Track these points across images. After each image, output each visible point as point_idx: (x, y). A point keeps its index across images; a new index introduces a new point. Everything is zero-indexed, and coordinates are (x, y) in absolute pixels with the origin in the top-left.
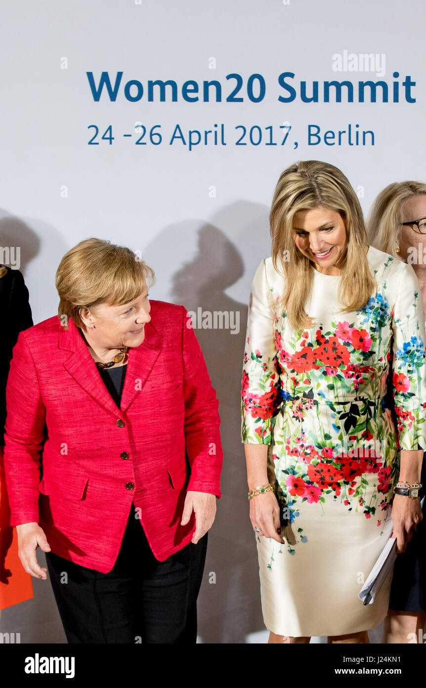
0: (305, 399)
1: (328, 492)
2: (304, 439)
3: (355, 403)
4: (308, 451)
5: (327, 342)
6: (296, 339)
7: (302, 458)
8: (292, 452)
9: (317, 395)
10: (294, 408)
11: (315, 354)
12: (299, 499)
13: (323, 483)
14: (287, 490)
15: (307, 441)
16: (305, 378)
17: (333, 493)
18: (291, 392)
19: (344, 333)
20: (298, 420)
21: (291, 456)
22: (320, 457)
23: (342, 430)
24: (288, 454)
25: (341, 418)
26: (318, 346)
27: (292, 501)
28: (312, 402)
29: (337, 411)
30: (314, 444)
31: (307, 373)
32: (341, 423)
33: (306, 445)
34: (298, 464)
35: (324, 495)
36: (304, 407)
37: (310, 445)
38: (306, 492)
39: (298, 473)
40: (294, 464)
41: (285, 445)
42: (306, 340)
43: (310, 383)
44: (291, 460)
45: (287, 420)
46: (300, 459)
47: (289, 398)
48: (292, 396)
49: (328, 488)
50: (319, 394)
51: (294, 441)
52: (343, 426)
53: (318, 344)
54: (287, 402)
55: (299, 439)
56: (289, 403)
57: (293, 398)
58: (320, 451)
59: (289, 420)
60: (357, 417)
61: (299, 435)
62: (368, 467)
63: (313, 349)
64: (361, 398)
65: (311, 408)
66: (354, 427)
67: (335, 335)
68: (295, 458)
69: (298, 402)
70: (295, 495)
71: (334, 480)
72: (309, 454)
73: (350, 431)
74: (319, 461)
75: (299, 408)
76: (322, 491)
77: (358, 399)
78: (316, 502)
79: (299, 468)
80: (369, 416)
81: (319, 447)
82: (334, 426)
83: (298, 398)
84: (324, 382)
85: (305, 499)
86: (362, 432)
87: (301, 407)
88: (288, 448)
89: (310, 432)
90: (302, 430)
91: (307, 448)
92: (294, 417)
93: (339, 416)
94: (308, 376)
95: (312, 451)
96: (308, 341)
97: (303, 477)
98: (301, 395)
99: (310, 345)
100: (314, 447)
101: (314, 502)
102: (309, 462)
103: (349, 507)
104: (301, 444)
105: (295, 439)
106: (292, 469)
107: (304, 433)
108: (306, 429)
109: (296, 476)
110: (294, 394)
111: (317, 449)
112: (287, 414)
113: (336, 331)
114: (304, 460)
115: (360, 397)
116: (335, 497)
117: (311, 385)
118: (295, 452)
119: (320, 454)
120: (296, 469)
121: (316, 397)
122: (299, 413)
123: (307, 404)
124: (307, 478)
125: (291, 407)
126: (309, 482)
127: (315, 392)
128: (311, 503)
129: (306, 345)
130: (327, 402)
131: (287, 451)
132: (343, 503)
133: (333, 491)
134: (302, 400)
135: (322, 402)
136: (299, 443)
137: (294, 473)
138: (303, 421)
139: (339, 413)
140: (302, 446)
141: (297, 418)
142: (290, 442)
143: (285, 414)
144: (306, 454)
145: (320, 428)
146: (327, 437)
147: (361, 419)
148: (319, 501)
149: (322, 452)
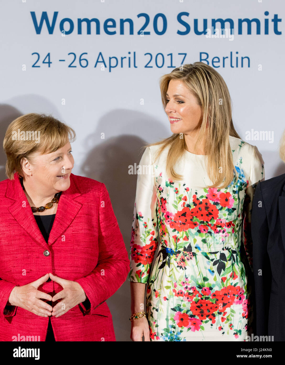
0: (185, 252)
1: (206, 322)
2: (188, 282)
3: (222, 252)
4: (191, 291)
5: (201, 203)
6: (178, 202)
7: (186, 298)
8: (178, 293)
9: (195, 249)
10: (178, 260)
11: (192, 213)
12: (185, 329)
13: (202, 316)
14: (176, 323)
15: (190, 284)
16: (185, 235)
17: (210, 322)
18: (173, 248)
19: (214, 196)
20: (182, 269)
21: (178, 297)
22: (200, 295)
23: (216, 273)
24: (176, 295)
25: (214, 264)
26: (194, 207)
27: (179, 331)
28: (191, 254)
29: (210, 259)
30: (195, 286)
31: (186, 231)
32: (215, 268)
33: (189, 287)
34: (183, 303)
35: (203, 324)
36: (185, 258)
37: (193, 286)
38: (190, 323)
39: (183, 310)
40: (180, 303)
41: (172, 288)
42: (185, 202)
43: (188, 239)
44: (177, 300)
45: (172, 269)
46: (185, 298)
47: (172, 252)
48: (175, 251)
49: (206, 319)
50: (196, 248)
51: (180, 285)
52: (216, 270)
53: (194, 205)
54: (171, 256)
55: (184, 283)
56: (173, 257)
57: (175, 252)
58: (200, 291)
59: (174, 269)
60: (225, 262)
61: (184, 280)
62: (236, 300)
63: (191, 208)
64: (227, 248)
65: (191, 258)
66: (224, 270)
67: (207, 198)
68: (181, 298)
69: (180, 255)
70: (182, 327)
71: (211, 313)
72: (191, 293)
73: (221, 274)
74: (200, 298)
75: (182, 259)
76: (202, 321)
77: (225, 249)
78: (198, 330)
79: (184, 306)
80: (233, 262)
81: (200, 287)
82: (209, 270)
83: (179, 252)
84: (199, 238)
85: (189, 329)
86: (230, 274)
87: (183, 258)
88: (174, 291)
89: (192, 276)
90: (186, 275)
91: (190, 289)
92: (178, 267)
93: (212, 262)
94: (187, 234)
95: (194, 291)
96: (187, 203)
97: (187, 312)
98: (182, 250)
99: (189, 206)
100: (195, 288)
101: (196, 331)
102: (191, 300)
103: (222, 331)
104: (185, 286)
105: (180, 283)
106: (178, 307)
107: (187, 278)
108: (189, 275)
109: (182, 312)
110: (176, 249)
111: (198, 289)
112: (172, 265)
113: (207, 195)
114: (188, 298)
115: (225, 248)
116: (212, 325)
117: (188, 241)
118: (180, 294)
119: (200, 292)
120: (182, 307)
121: (194, 250)
122: (182, 263)
123: (188, 256)
124: (190, 313)
125: (176, 260)
126: (192, 316)
127: (193, 246)
128: (194, 331)
129: (186, 206)
130: (202, 253)
131: (174, 293)
132: (218, 329)
133: (210, 321)
134: (183, 253)
135: (199, 253)
136: (184, 286)
137: (180, 310)
138: (185, 269)
139: (212, 260)
140: (186, 288)
141: (181, 267)
142: (176, 286)
143: (170, 265)
144: (189, 294)
145: (200, 273)
146: (205, 279)
147: (228, 264)
148: (200, 330)
149: (202, 291)
